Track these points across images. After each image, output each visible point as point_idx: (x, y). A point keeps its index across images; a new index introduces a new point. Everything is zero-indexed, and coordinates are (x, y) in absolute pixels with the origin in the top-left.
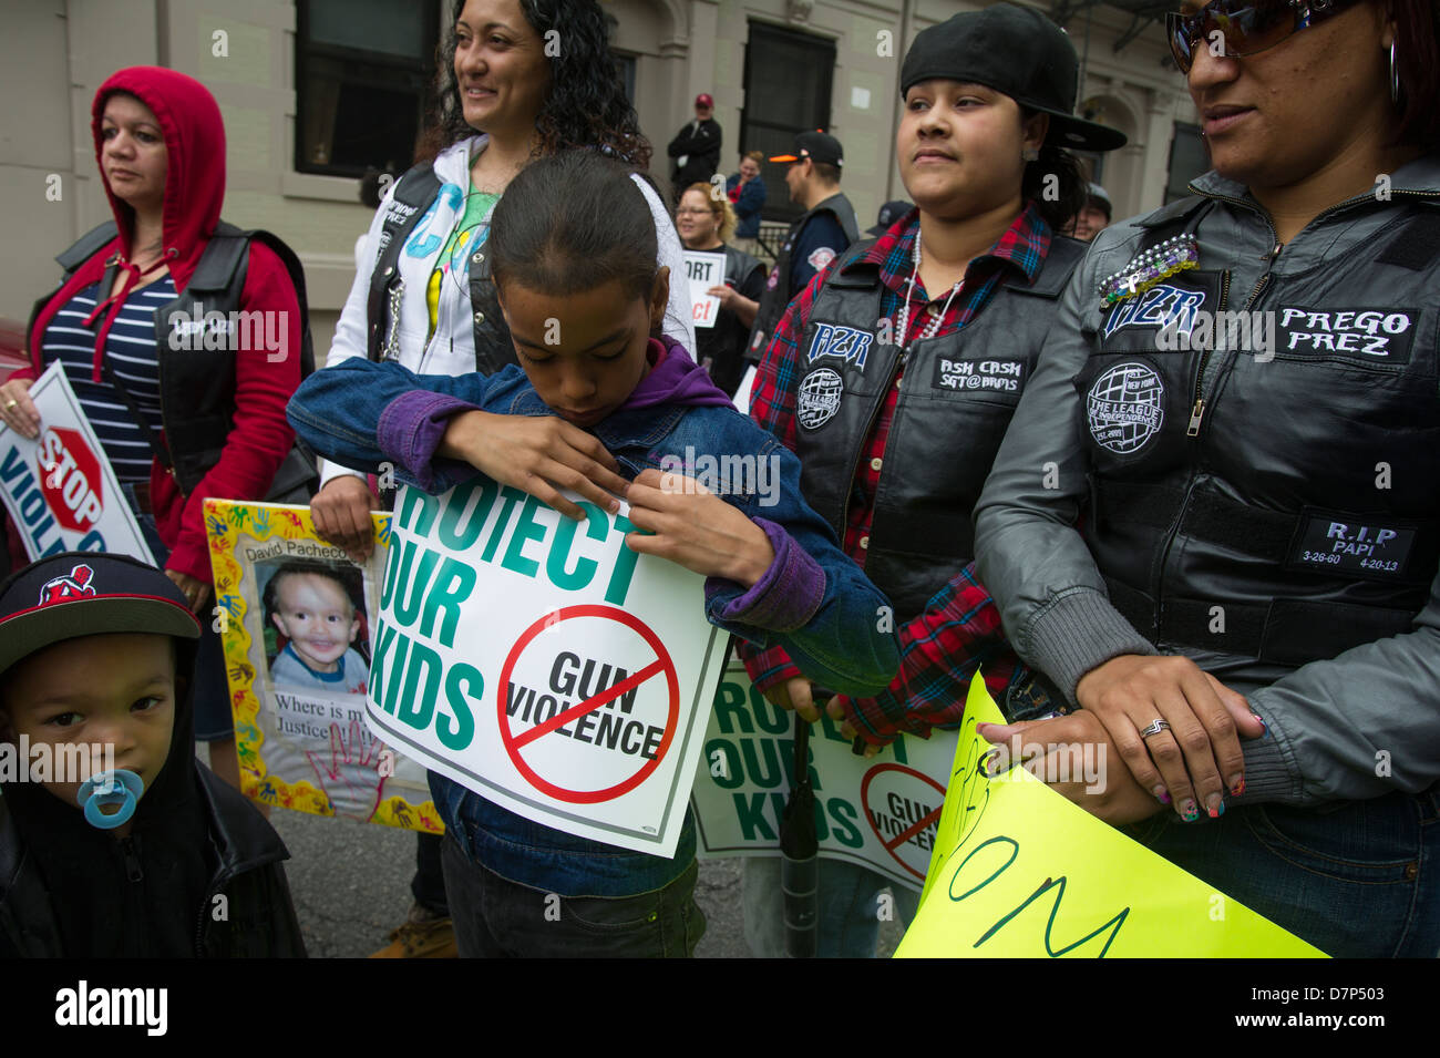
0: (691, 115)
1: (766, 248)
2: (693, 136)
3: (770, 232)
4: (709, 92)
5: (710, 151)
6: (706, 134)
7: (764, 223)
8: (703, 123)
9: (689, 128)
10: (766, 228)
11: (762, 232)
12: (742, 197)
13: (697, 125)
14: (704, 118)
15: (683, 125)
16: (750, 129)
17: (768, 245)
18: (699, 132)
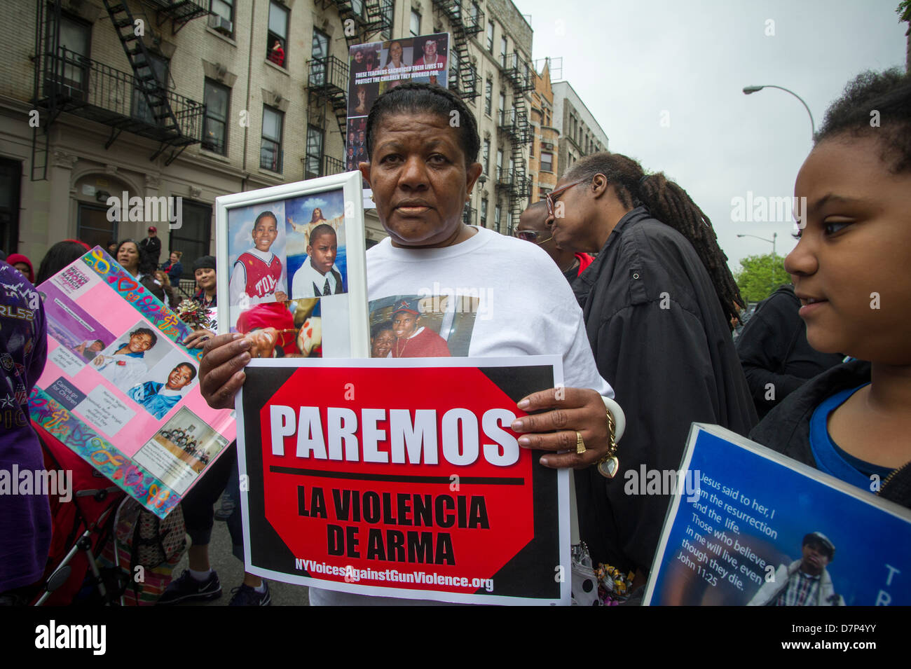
0: (146, 235)
1: (182, 291)
2: (147, 244)
3: (184, 284)
4: (155, 226)
5: (157, 250)
6: (153, 243)
7: (181, 280)
8: (152, 239)
9: (145, 241)
10: (182, 283)
11: (181, 284)
12: (171, 271)
13: (149, 240)
14: (153, 236)
15: (143, 238)
16: (174, 241)
17: (184, 289)
18: (150, 242)
